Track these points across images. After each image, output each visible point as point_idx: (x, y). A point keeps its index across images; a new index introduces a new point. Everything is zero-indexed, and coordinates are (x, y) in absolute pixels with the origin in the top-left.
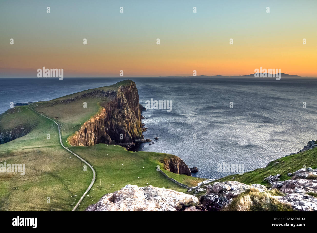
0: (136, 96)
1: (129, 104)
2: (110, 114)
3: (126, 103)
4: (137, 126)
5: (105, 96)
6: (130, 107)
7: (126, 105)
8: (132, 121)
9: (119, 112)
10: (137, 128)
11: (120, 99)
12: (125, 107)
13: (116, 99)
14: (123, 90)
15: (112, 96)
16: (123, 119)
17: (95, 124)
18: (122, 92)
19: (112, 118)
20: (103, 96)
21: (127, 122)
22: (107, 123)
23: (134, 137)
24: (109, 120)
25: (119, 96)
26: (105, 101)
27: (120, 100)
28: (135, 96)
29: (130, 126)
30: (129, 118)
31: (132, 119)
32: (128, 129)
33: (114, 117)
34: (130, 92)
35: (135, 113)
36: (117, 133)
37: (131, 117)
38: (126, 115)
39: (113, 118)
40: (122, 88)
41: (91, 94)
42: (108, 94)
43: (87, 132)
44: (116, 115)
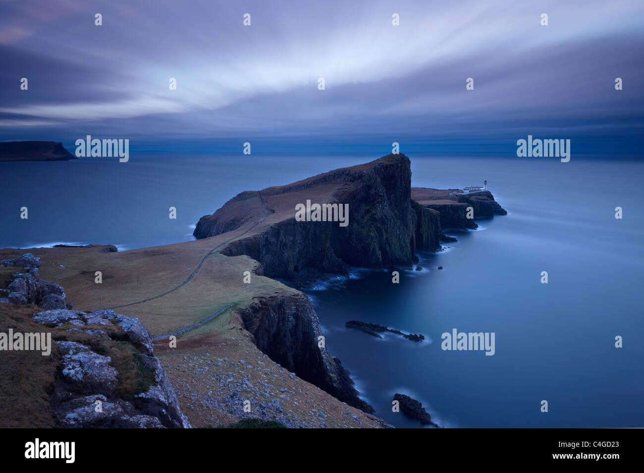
0: (406, 184)
1: (389, 199)
3: (382, 194)
5: (351, 180)
6: (390, 204)
7: (381, 199)
8: (389, 230)
9: (368, 211)
10: (400, 244)
11: (372, 187)
12: (378, 202)
13: (363, 186)
14: (381, 171)
15: (360, 181)
16: (372, 224)
17: (308, 227)
18: (377, 175)
19: (354, 221)
20: (348, 181)
21: (379, 230)
26: (346, 190)
28: (403, 183)
29: (386, 238)
30: (383, 223)
32: (379, 243)
33: (357, 219)
34: (394, 176)
38: (378, 217)
39: (356, 221)
40: (379, 168)
41: (334, 177)
42: (354, 178)
43: (282, 237)
44: (362, 215)
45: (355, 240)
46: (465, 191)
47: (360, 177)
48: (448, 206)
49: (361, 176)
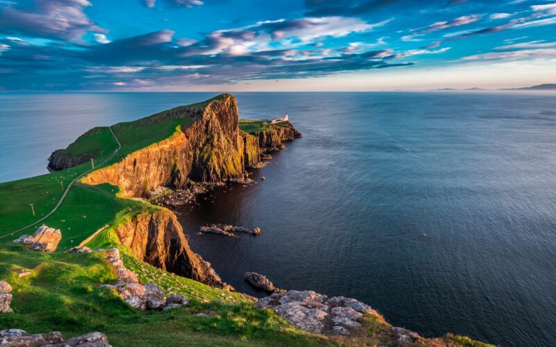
0: (235, 117)
1: (223, 129)
2: (194, 142)
3: (217, 126)
4: (233, 160)
6: (224, 133)
7: (217, 130)
8: (225, 153)
9: (208, 140)
10: (233, 164)
12: (215, 133)
13: (201, 120)
14: (215, 108)
15: (198, 116)
16: (211, 149)
17: (159, 155)
18: (212, 111)
19: (197, 147)
21: (217, 154)
22: (189, 154)
23: (228, 175)
24: (193, 150)
25: (206, 116)
27: (208, 122)
29: (223, 159)
30: (220, 148)
31: (226, 150)
32: (219, 164)
34: (225, 112)
35: (231, 142)
36: (201, 168)
37: (225, 147)
38: (215, 143)
40: (213, 106)
41: (176, 113)
42: (193, 114)
43: (138, 164)
46: (273, 121)
49: (200, 112)
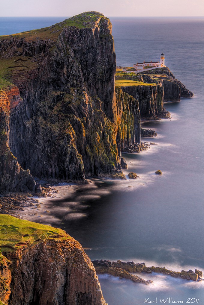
0: (109, 57)
1: (87, 80)
2: (34, 102)
3: (77, 74)
4: (104, 137)
5: (27, 54)
6: (89, 87)
7: (77, 81)
8: (90, 124)
9: (58, 99)
11: (63, 63)
12: (73, 86)
13: (49, 62)
14: (72, 40)
15: (42, 54)
16: (67, 117)
18: (68, 45)
20: (21, 54)
21: (76, 126)
22: (24, 126)
23: (95, 166)
24: (32, 117)
25: (57, 55)
26: (22, 68)
27: (60, 64)
29: (86, 135)
30: (81, 115)
31: (93, 118)
32: (78, 143)
33: (43, 111)
34: (92, 47)
35: (102, 104)
36: (47, 151)
37: (91, 112)
38: (74, 106)
39: (42, 113)
40: (70, 35)
42: (32, 49)
44: (49, 105)
45: (41, 142)
46: (138, 68)
47: (43, 48)
48: (133, 87)
49: (45, 46)
